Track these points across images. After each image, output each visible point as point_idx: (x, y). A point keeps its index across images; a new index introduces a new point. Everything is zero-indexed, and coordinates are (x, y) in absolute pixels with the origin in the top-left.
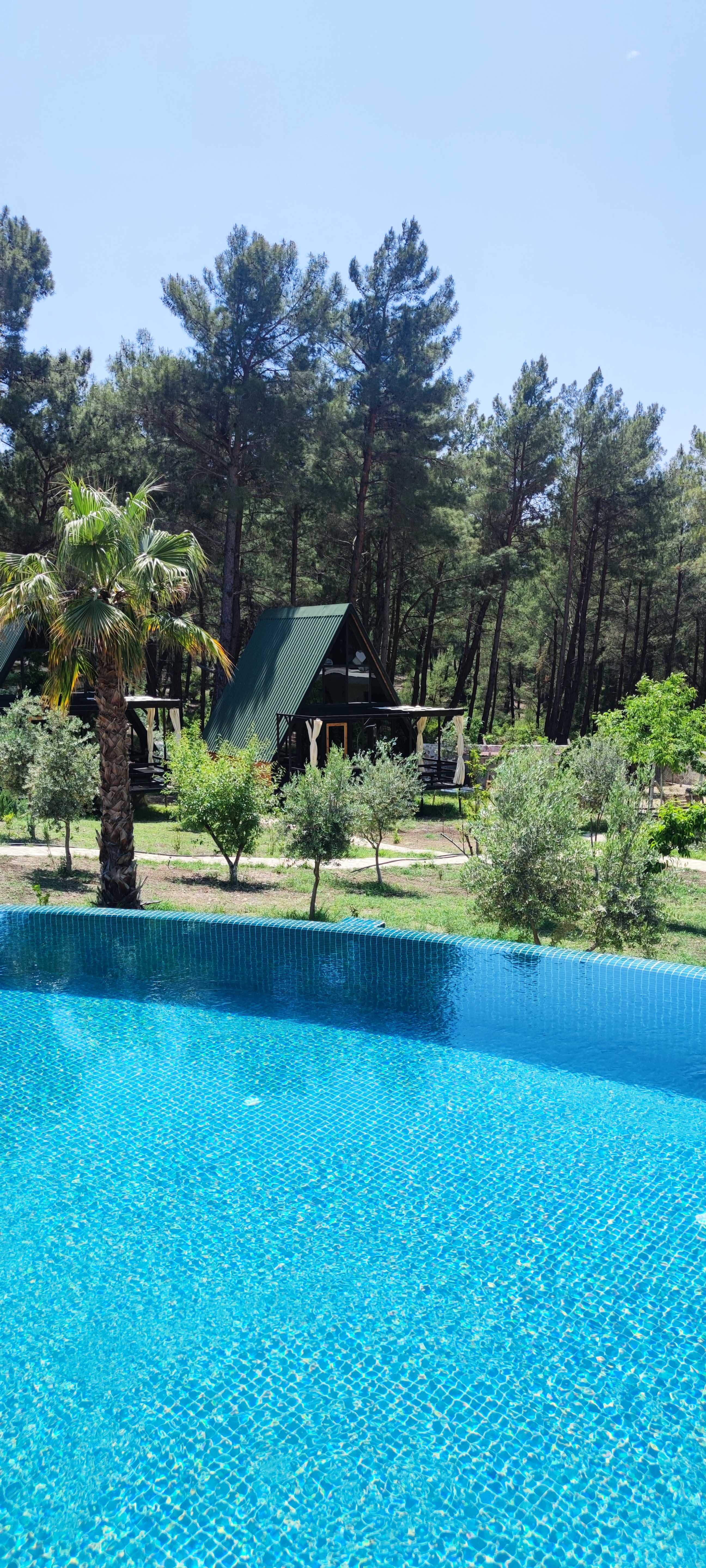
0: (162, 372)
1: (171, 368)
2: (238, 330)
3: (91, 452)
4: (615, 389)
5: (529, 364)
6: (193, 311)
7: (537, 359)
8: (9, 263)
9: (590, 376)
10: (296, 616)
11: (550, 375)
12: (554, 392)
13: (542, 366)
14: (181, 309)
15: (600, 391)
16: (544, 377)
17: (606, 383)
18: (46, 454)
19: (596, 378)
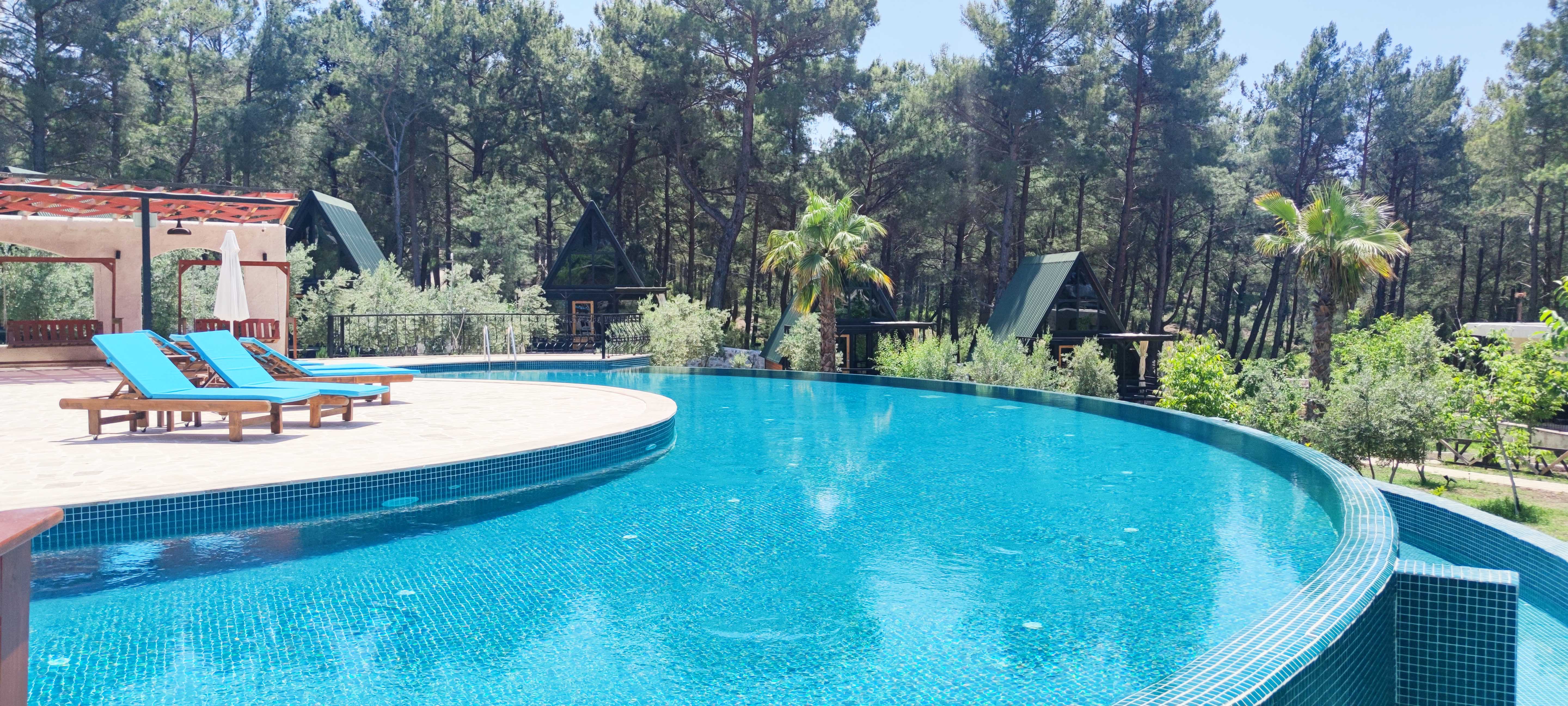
0: (953, 77)
1: (960, 74)
2: (1019, 39)
3: (904, 139)
4: (1405, 47)
5: (1319, 30)
6: (984, 28)
7: (1327, 26)
8: (843, 12)
9: (1376, 38)
10: (1045, 261)
11: (1339, 40)
12: (1343, 54)
13: (1331, 32)
14: (976, 26)
15: (1389, 51)
16: (1334, 41)
17: (1395, 42)
18: (872, 142)
19: (1384, 39)
